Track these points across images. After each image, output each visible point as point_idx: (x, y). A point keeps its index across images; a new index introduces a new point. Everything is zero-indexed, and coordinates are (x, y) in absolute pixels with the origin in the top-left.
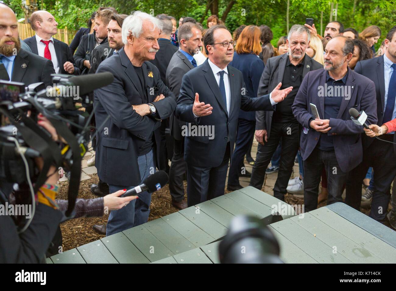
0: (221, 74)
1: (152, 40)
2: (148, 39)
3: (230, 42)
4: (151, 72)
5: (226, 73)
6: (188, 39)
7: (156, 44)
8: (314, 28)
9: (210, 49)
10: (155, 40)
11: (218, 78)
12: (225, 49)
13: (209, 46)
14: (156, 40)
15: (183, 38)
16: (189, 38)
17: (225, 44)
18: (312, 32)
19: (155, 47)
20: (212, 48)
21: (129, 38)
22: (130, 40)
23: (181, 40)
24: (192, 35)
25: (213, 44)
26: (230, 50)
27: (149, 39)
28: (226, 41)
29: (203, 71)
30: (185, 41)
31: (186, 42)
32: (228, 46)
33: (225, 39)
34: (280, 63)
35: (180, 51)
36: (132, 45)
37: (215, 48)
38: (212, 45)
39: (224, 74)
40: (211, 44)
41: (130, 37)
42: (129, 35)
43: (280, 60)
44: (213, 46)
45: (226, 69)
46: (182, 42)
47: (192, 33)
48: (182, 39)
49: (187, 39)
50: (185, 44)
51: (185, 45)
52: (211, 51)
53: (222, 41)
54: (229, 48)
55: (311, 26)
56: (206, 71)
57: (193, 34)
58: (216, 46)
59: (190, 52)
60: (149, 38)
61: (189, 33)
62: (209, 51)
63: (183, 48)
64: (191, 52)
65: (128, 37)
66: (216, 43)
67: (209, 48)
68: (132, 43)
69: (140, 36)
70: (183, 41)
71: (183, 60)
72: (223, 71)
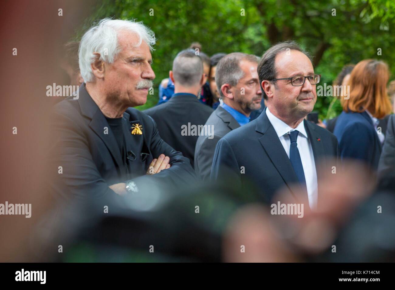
0: (293, 137)
1: (139, 64)
2: (132, 61)
3: (305, 77)
4: (137, 125)
5: (302, 135)
6: (236, 84)
7: (147, 70)
9: (269, 88)
10: (144, 63)
11: (286, 145)
12: (296, 89)
13: (267, 83)
14: (147, 62)
15: (225, 83)
16: (236, 80)
17: (297, 80)
19: (145, 75)
20: (273, 87)
21: (95, 68)
22: (98, 70)
23: (223, 86)
24: (242, 73)
25: (273, 79)
26: (307, 92)
27: (135, 61)
28: (298, 75)
30: (231, 88)
31: (231, 90)
32: (302, 84)
33: (297, 72)
35: (223, 107)
36: (103, 79)
37: (277, 88)
38: (272, 82)
39: (299, 137)
40: (270, 79)
41: (98, 63)
42: (94, 61)
44: (274, 84)
45: (301, 128)
46: (224, 89)
47: (242, 72)
48: (225, 85)
49: (233, 83)
50: (230, 92)
51: (230, 96)
52: (269, 92)
53: (291, 74)
54: (304, 89)
57: (244, 72)
58: (280, 83)
59: (242, 109)
60: (133, 59)
61: (235, 72)
62: (266, 92)
63: (228, 102)
64: (244, 107)
65: (92, 64)
66: (279, 77)
67: (266, 86)
68: (102, 76)
69: (116, 58)
70: (226, 89)
71: (227, 124)
72: (296, 131)
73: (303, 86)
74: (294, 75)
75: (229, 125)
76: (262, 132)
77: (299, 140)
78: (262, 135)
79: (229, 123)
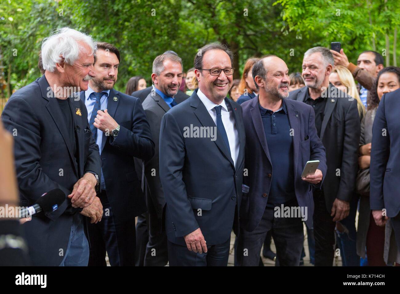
3: (223, 70)
5: (224, 109)
8: (342, 54)
9: (199, 75)
11: (213, 116)
13: (198, 71)
16: (159, 72)
17: (215, 71)
18: (341, 60)
19: (91, 74)
21: (59, 65)
22: (61, 67)
28: (216, 68)
29: (191, 106)
30: (157, 76)
31: (157, 78)
34: (298, 97)
38: (200, 70)
39: (222, 111)
43: (299, 94)
44: (201, 72)
45: (223, 104)
47: (163, 67)
52: (198, 78)
53: (211, 67)
55: (339, 51)
56: (196, 107)
57: (165, 67)
58: (205, 72)
61: (159, 67)
66: (204, 68)
67: (197, 73)
68: (63, 71)
71: (157, 102)
72: (220, 106)
73: (219, 76)
74: (213, 67)
75: (158, 103)
76: (195, 106)
77: (223, 112)
78: (195, 109)
79: (158, 101)
